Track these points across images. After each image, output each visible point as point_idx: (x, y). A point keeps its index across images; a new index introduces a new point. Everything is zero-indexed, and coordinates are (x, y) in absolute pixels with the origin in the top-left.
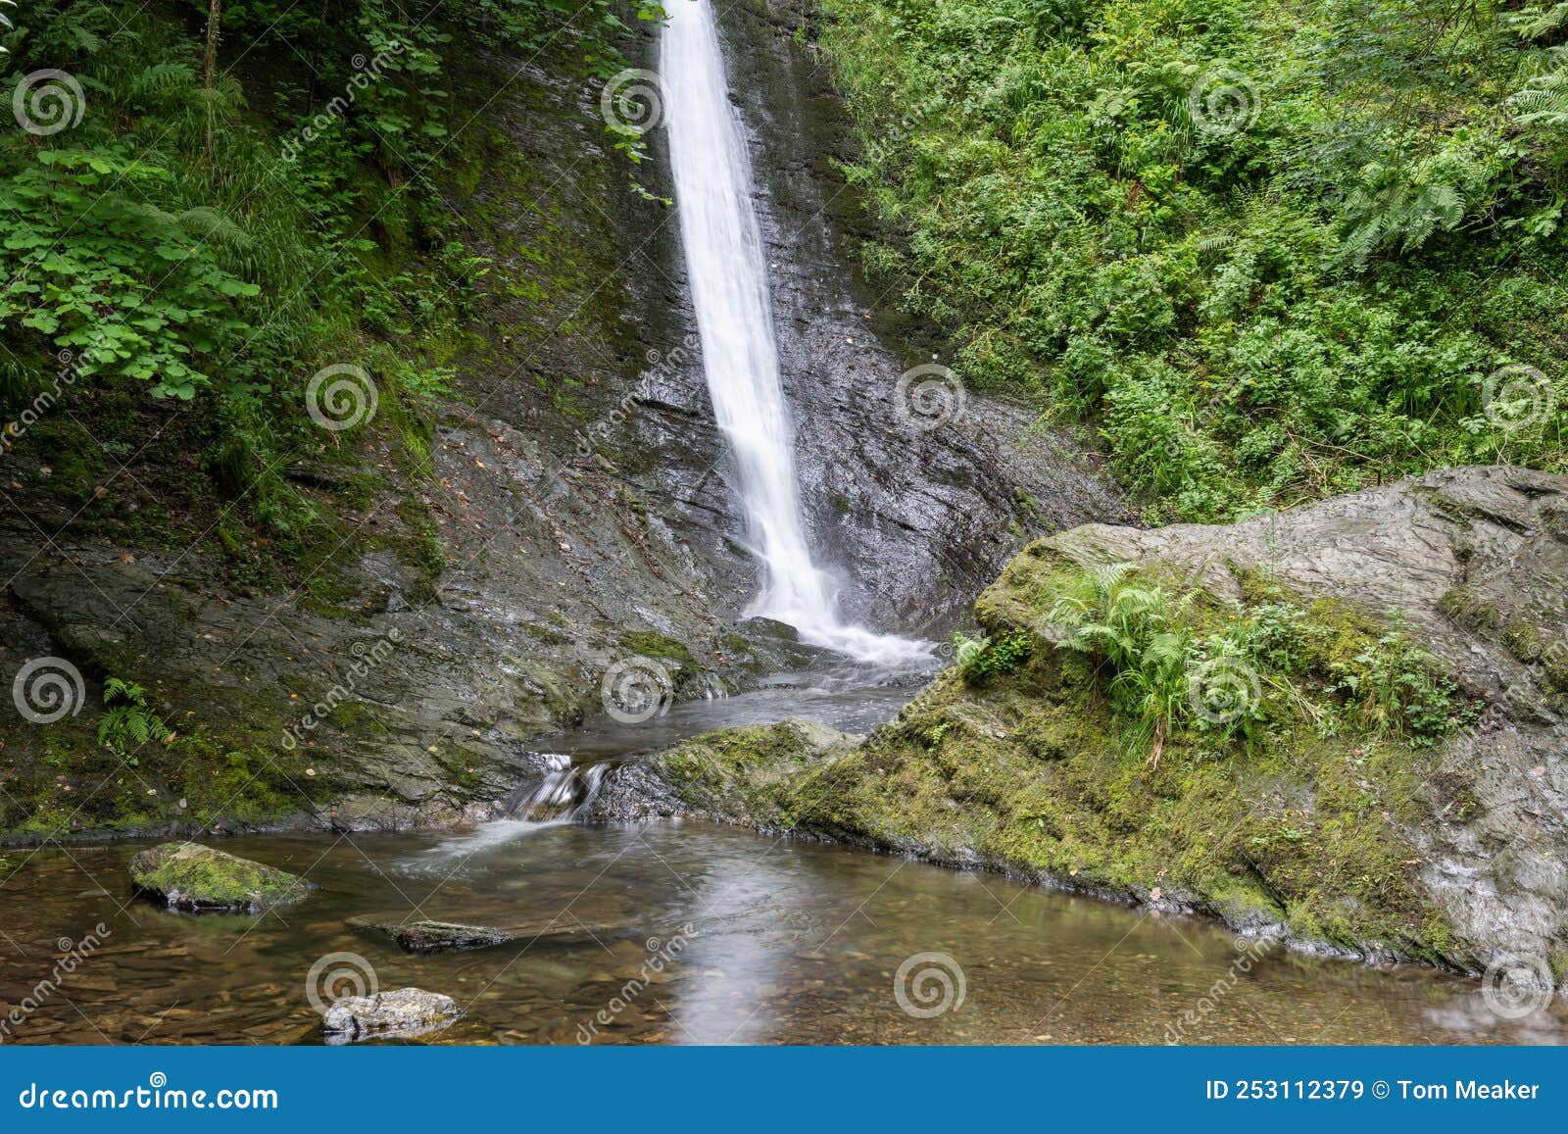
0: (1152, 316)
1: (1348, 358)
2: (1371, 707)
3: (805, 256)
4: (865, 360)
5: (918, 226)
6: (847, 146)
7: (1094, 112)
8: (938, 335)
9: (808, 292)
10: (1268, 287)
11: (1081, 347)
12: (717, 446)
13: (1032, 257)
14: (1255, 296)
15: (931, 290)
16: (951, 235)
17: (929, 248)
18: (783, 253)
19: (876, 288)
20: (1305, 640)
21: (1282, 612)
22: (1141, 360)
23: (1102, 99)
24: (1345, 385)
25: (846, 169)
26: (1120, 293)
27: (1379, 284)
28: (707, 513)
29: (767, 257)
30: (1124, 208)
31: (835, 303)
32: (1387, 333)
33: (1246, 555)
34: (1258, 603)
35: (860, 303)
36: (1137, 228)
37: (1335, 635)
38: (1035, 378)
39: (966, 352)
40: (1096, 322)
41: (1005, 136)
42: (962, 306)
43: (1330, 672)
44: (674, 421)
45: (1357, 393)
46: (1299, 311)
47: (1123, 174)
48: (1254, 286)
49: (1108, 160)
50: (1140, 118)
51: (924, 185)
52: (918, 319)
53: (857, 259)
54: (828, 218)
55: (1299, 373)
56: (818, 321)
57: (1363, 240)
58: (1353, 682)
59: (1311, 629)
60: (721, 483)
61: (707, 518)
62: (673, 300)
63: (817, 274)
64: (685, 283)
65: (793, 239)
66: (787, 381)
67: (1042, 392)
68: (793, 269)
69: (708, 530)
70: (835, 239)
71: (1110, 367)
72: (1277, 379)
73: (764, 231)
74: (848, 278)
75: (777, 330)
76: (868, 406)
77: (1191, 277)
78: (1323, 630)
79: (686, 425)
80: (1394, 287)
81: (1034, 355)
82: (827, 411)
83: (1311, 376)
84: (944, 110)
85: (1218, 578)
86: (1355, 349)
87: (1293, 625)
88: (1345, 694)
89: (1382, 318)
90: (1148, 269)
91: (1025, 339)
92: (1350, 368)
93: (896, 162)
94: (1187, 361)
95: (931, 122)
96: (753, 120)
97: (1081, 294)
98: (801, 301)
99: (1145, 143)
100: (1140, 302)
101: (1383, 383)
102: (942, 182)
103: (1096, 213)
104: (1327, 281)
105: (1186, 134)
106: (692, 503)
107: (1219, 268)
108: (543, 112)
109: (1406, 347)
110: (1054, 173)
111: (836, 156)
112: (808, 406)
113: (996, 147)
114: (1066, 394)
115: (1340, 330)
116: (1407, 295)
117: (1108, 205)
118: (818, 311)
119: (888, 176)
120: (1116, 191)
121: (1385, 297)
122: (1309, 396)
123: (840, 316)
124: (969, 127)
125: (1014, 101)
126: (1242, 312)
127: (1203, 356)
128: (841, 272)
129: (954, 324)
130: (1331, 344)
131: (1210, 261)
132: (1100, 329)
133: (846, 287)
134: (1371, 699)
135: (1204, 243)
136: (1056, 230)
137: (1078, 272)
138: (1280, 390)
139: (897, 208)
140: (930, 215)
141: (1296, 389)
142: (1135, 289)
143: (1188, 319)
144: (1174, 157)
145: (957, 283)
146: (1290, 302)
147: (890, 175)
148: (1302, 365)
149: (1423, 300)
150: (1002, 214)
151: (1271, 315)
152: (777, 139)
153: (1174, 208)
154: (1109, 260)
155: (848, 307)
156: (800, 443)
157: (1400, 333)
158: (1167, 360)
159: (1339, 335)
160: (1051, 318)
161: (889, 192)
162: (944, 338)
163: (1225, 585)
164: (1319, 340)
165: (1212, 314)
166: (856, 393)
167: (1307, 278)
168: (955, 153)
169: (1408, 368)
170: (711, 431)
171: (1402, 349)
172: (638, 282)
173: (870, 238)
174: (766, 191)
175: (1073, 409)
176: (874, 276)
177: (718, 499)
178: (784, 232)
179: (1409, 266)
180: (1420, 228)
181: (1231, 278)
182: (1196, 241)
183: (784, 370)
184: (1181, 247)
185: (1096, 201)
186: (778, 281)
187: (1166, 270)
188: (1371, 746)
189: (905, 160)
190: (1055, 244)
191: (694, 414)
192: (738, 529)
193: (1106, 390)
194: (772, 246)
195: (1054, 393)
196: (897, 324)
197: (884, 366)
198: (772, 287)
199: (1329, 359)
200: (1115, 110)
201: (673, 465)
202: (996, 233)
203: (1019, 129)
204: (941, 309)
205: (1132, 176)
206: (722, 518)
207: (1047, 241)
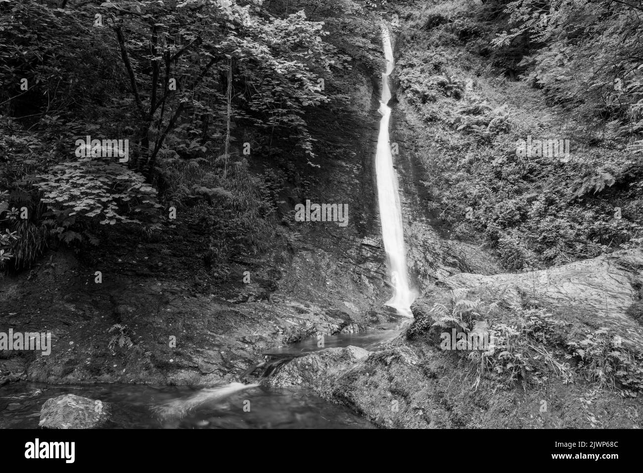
0: (513, 217)
1: (578, 227)
2: (593, 368)
3: (412, 206)
4: (428, 232)
5: (443, 197)
6: (425, 177)
7: (494, 163)
8: (449, 225)
9: (413, 215)
10: (550, 207)
11: (491, 226)
12: (385, 256)
13: (476, 203)
14: (546, 210)
15: (447, 213)
16: (453, 198)
17: (446, 202)
18: (407, 205)
19: (432, 214)
20: (553, 328)
21: (541, 312)
22: (510, 229)
23: (496, 160)
24: (578, 235)
25: (424, 183)
26: (502, 210)
27: (587, 205)
28: (380, 275)
29: (402, 206)
30: (503, 188)
31: (420, 217)
32: (591, 219)
33: (526, 285)
34: (529, 308)
35: (427, 217)
36: (508, 193)
37: (570, 326)
38: (478, 236)
39: (457, 229)
40: (495, 220)
41: (468, 171)
42: (456, 217)
43: (568, 346)
44: (373, 249)
45: (582, 237)
46: (561, 214)
47: (503, 179)
48: (545, 207)
49: (498, 175)
50: (507, 164)
51: (446, 186)
52: (444, 221)
53: (427, 206)
54: (419, 196)
55: (562, 232)
56: (415, 223)
57: (581, 192)
58: (581, 353)
59: (556, 322)
60: (385, 266)
61: (380, 277)
62: (375, 218)
63: (415, 210)
64: (379, 213)
65: (409, 201)
66: (406, 239)
67: (480, 240)
68: (409, 209)
69: (379, 279)
70: (421, 201)
71: (500, 232)
72: (554, 234)
73: (401, 200)
74: (424, 211)
75: (403, 225)
76: (428, 245)
77: (525, 206)
78: (563, 323)
79: (376, 251)
80: (592, 205)
81: (476, 229)
82: (416, 246)
83: (566, 233)
84: (451, 166)
85: (512, 296)
86: (580, 224)
87: (546, 319)
88: (578, 359)
89: (589, 214)
90: (511, 204)
91: (475, 225)
92: (579, 230)
93: (438, 181)
94: (525, 230)
95: (448, 169)
96: (400, 172)
97: (490, 211)
98: (411, 217)
99: (510, 169)
100: (509, 213)
101: (591, 234)
102: (451, 185)
103: (495, 190)
104: (570, 204)
105: (522, 166)
106: (376, 272)
107: (533, 202)
108: (344, 172)
109: (599, 222)
110: (482, 180)
111: (422, 180)
112: (411, 245)
113: (466, 175)
114: (487, 240)
115: (575, 219)
116: (597, 207)
117: (499, 188)
118: (415, 220)
119: (436, 184)
120: (501, 183)
121: (589, 208)
122: (565, 238)
123: (422, 221)
124: (458, 170)
125: (471, 162)
126: (542, 215)
127: (530, 228)
128: (422, 210)
129: (453, 222)
130: (572, 223)
131: (530, 201)
132: (497, 221)
133: (424, 213)
134: (593, 364)
135: (529, 196)
136: (483, 195)
137: (489, 206)
138: (556, 237)
139: (438, 192)
140: (447, 193)
141: (561, 237)
142: (507, 209)
143: (524, 217)
144: (518, 173)
145: (455, 211)
146: (558, 212)
147: (437, 184)
148: (563, 229)
149: (603, 209)
150: (467, 192)
151: (551, 215)
152: (406, 176)
153: (519, 187)
154: (499, 202)
155: (424, 219)
156: (408, 255)
157: (596, 219)
158: (519, 229)
159: (574, 220)
160: (482, 219)
161: (436, 189)
162: (451, 226)
163: (515, 299)
164: (568, 222)
165: (532, 215)
166: (425, 241)
167: (563, 204)
168: (454, 177)
169: (600, 229)
170: (383, 252)
171: (597, 223)
172: (366, 213)
173: (431, 200)
174: (402, 190)
175: (489, 245)
176: (431, 210)
177: (383, 271)
178: (406, 200)
179: (597, 198)
180: (600, 186)
181: (537, 205)
182: (526, 196)
183: (405, 236)
184: (521, 197)
185: (495, 186)
186: (404, 212)
187: (517, 204)
188: (596, 391)
189: (441, 180)
190: (483, 199)
191: (379, 248)
192: (389, 279)
193: (498, 238)
194: (404, 204)
195: (483, 240)
196: (438, 223)
197: (434, 234)
198: (403, 214)
199: (572, 227)
200: (500, 161)
201: (372, 261)
202: (466, 197)
203: (473, 169)
204: (450, 218)
205: (506, 179)
206: (384, 276)
207: (480, 198)
